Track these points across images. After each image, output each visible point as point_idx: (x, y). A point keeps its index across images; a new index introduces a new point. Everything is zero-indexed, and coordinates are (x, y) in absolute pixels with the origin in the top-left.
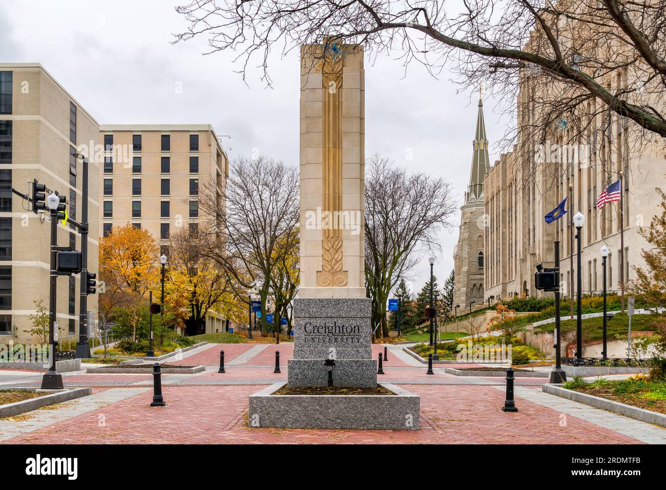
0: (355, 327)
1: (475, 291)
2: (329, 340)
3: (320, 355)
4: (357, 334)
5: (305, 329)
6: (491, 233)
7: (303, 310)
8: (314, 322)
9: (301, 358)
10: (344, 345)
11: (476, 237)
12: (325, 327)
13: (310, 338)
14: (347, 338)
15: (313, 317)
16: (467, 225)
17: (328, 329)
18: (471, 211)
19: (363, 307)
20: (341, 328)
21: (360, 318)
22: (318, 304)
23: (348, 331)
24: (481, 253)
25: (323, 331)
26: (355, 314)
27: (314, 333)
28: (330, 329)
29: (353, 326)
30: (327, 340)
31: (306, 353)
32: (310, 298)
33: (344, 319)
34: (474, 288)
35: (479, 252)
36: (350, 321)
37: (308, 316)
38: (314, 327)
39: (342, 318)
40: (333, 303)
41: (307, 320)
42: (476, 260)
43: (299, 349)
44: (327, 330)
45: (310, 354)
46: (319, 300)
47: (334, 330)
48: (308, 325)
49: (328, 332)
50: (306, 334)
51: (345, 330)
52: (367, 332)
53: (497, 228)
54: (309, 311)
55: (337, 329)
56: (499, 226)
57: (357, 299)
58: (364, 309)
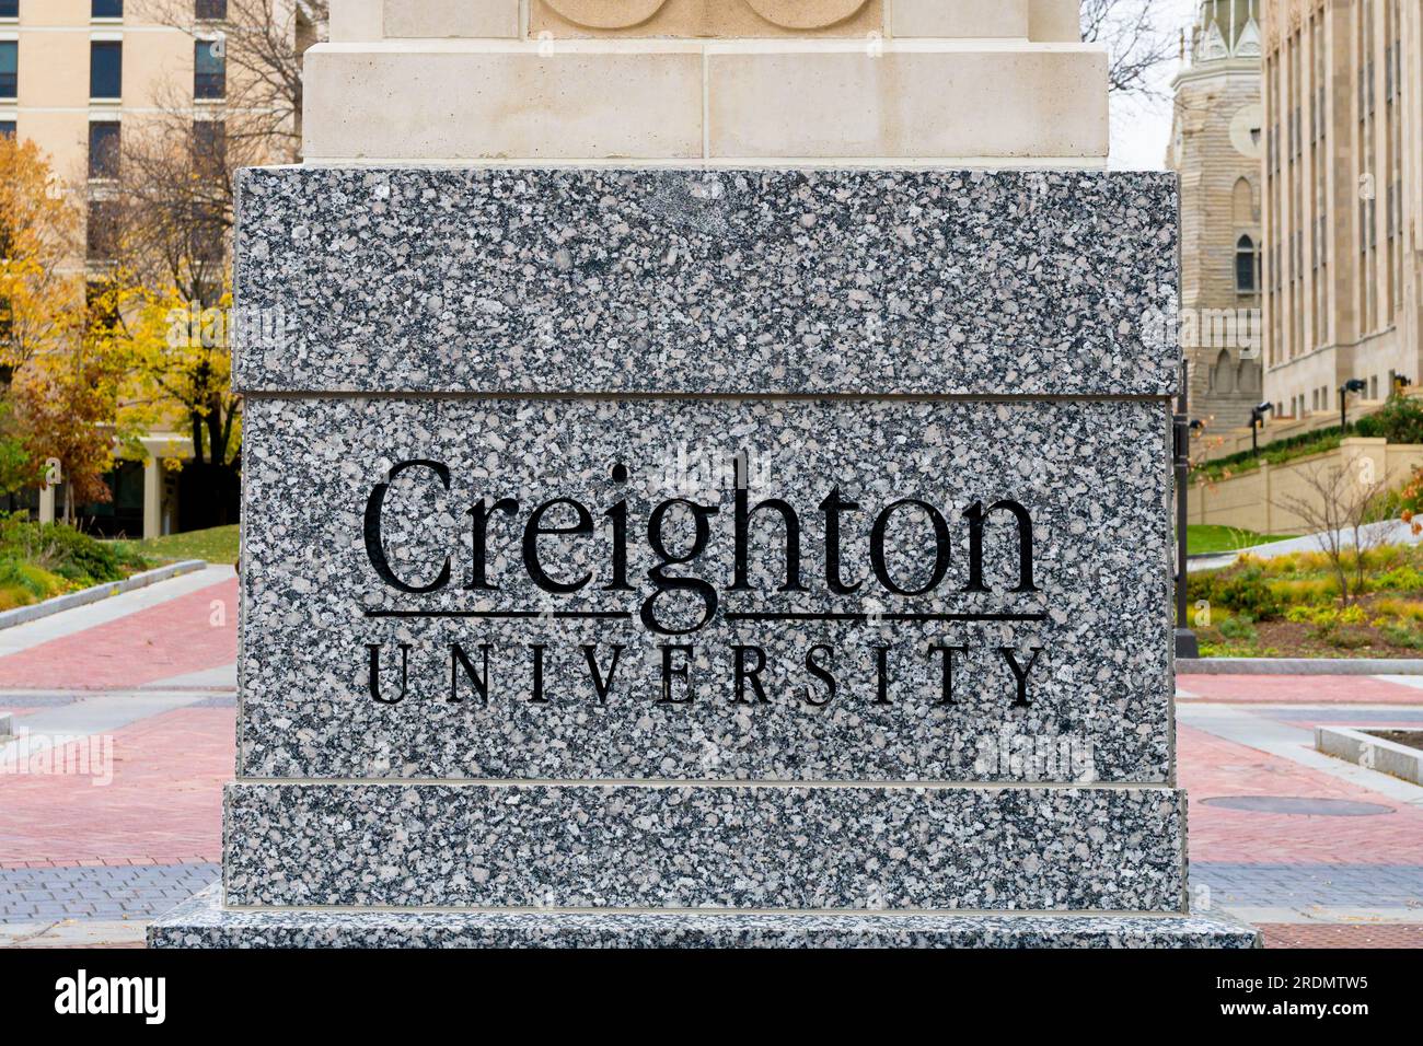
0: (975, 516)
1: (1225, 376)
2: (666, 671)
3: (551, 858)
4: (1000, 598)
5: (371, 531)
6: (1291, 162)
7: (354, 306)
8: (475, 453)
9: (318, 898)
10: (844, 734)
11: (1226, 184)
12: (618, 513)
13: (427, 643)
14: (880, 654)
15: (467, 396)
16: (1195, 142)
17: (655, 537)
18: (1207, 90)
19: (1073, 268)
20: (813, 533)
21: (1045, 401)
22: (526, 237)
23: (899, 563)
24: (1245, 241)
25: (590, 556)
26: (979, 356)
27: (478, 581)
28: (680, 535)
29: (954, 511)
30: (641, 666)
31: (382, 839)
32: (435, 164)
33: (846, 416)
34: (1224, 364)
35: (1239, 236)
36: (916, 444)
37: (408, 374)
38: (479, 513)
39: (826, 400)
40: (716, 221)
41: (401, 429)
42: (1228, 265)
43: (296, 778)
44: (639, 553)
45: (430, 847)
46: (546, 183)
47: (721, 551)
48: (408, 492)
49: (655, 576)
50: (379, 594)
51: (855, 549)
52: (1128, 582)
53: (1314, 145)
54: (422, 325)
55: (767, 535)
56: (1323, 137)
57: (1002, 179)
58: (1094, 297)
